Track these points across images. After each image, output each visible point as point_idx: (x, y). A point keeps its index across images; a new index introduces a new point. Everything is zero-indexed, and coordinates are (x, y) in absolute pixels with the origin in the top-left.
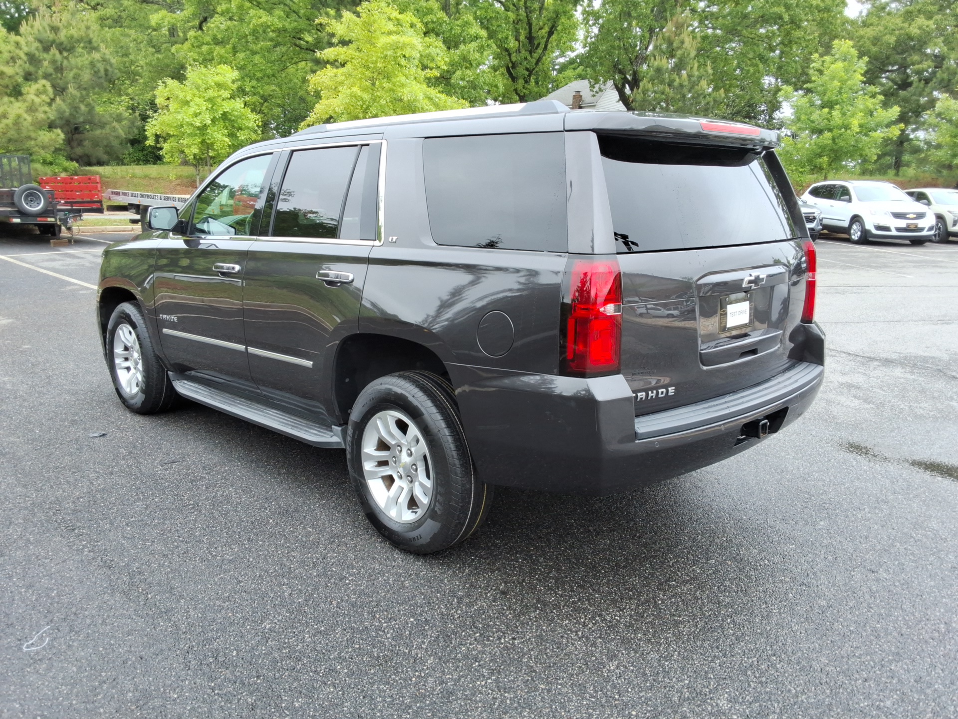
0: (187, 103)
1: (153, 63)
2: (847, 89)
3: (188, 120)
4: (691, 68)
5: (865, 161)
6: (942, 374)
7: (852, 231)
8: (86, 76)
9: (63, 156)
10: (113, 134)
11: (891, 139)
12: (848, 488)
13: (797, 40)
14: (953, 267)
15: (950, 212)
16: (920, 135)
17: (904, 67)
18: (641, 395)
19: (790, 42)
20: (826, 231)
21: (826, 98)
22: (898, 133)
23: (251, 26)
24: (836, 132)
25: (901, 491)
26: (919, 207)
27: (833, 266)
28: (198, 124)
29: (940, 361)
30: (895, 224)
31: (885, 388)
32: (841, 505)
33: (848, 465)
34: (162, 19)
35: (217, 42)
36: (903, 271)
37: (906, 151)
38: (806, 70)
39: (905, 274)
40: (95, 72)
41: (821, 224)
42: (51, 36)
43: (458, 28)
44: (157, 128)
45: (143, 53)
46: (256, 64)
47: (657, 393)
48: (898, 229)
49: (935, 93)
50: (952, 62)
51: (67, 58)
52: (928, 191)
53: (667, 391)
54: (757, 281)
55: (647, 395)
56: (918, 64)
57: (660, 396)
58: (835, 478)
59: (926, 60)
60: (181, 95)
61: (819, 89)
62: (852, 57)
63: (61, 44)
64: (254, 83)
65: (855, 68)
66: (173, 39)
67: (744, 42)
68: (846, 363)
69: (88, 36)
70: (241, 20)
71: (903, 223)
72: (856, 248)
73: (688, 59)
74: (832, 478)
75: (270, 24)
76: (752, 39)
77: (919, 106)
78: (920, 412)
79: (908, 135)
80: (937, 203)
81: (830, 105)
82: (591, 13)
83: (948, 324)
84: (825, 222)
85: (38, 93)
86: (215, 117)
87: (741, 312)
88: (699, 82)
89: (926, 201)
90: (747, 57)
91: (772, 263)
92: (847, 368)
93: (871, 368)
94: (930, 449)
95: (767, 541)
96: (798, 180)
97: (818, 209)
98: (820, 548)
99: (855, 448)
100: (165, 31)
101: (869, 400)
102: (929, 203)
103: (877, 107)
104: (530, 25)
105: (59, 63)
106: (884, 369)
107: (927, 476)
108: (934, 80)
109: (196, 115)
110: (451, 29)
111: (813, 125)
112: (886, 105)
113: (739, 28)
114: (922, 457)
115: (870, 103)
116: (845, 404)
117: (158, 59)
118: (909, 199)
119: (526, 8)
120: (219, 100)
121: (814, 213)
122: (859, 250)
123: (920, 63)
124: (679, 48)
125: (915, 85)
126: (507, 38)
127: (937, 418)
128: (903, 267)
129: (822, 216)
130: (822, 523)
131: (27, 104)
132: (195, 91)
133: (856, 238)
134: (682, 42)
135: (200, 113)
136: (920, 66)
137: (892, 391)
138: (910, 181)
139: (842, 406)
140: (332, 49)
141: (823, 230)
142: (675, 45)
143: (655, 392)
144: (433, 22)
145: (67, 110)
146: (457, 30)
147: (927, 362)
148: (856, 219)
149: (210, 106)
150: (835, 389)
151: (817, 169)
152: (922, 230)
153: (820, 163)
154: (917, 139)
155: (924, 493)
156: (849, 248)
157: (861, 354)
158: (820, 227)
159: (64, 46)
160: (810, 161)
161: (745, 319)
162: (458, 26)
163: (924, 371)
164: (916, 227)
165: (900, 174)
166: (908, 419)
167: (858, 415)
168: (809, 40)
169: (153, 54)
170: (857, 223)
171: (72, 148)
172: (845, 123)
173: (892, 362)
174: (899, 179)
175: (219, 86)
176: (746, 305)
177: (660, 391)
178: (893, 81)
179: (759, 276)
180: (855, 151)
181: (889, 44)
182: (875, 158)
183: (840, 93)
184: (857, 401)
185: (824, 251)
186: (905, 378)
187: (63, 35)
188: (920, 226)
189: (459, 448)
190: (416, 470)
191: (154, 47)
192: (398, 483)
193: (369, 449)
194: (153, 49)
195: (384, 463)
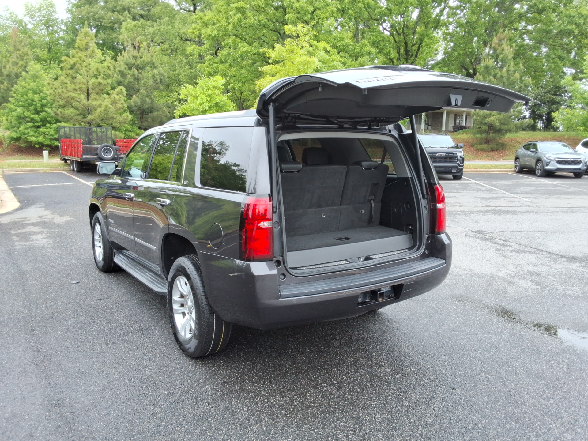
0: (196, 98)
1: (188, 75)
3: (196, 107)
4: (509, 66)
8: (150, 82)
9: (137, 127)
10: (163, 114)
19: (581, 47)
23: (239, 53)
28: (201, 110)
31: (557, 276)
34: (193, 50)
35: (222, 62)
40: (155, 80)
41: (586, 166)
42: (133, 61)
43: (359, 48)
44: (180, 112)
45: (183, 69)
46: (242, 74)
51: (141, 73)
60: (194, 94)
63: (138, 65)
64: (240, 84)
66: (201, 61)
67: (548, 48)
69: (152, 61)
70: (235, 49)
73: (507, 60)
75: (249, 51)
76: (553, 46)
82: (448, 34)
85: (118, 94)
86: (211, 105)
88: (514, 74)
90: (550, 58)
93: (558, 263)
100: (196, 56)
101: (539, 284)
104: (406, 43)
105: (137, 77)
106: (566, 263)
107: (538, 333)
109: (201, 104)
110: (355, 49)
113: (544, 40)
117: (191, 72)
119: (404, 33)
120: (214, 96)
121: (580, 158)
124: (501, 53)
126: (389, 52)
131: (111, 100)
132: (201, 90)
134: (503, 50)
135: (203, 103)
137: (561, 278)
140: (269, 66)
142: (498, 52)
144: (343, 45)
145: (139, 102)
146: (358, 49)
149: (209, 99)
158: (585, 168)
159: (139, 67)
162: (358, 47)
169: (188, 70)
171: (142, 122)
175: (215, 87)
187: (139, 62)
189: (206, 298)
190: (193, 310)
191: (190, 65)
192: (187, 316)
193: (176, 297)
194: (189, 67)
195: (182, 305)
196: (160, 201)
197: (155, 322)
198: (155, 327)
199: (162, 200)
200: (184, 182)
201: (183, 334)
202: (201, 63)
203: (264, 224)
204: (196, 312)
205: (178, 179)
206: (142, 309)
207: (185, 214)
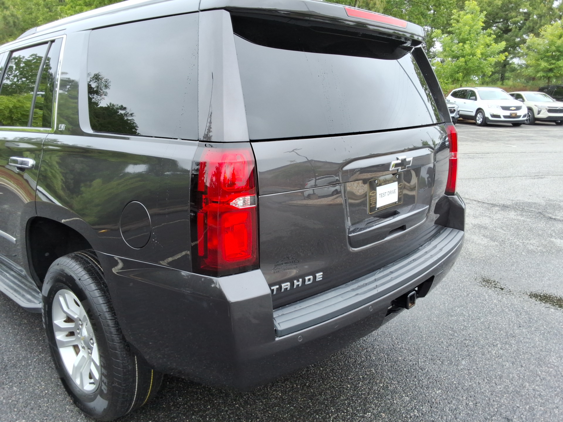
2: (474, 31)
5: (484, 75)
6: (542, 216)
7: (477, 118)
11: (500, 62)
12: (482, 323)
13: (443, 3)
14: (540, 140)
15: (536, 106)
16: (516, 61)
17: (506, 20)
18: (286, 285)
19: (440, 4)
20: (461, 119)
21: (461, 37)
22: (504, 58)
24: (467, 58)
25: (525, 324)
26: (518, 103)
27: (466, 140)
29: (539, 205)
30: (504, 113)
31: (504, 228)
32: (479, 341)
33: (482, 298)
36: (509, 142)
37: (507, 70)
38: (449, 22)
39: (511, 144)
40: (7, 23)
41: (458, 114)
45: (41, 12)
47: (304, 281)
48: (505, 117)
49: (524, 36)
50: (535, 17)
52: (522, 93)
53: (315, 277)
54: (403, 163)
55: (292, 284)
56: (515, 18)
57: (307, 283)
58: (473, 313)
59: (520, 15)
61: (457, 31)
62: (476, 12)
65: (478, 18)
66: (61, 3)
67: (412, 5)
68: (477, 208)
71: (508, 113)
72: (479, 129)
74: (470, 313)
76: (417, 3)
77: (515, 43)
78: (531, 247)
79: (509, 61)
80: (528, 100)
81: (464, 41)
83: (541, 178)
84: (461, 113)
87: (390, 192)
89: (521, 99)
90: (414, 14)
91: (421, 145)
92: (478, 213)
93: (494, 213)
94: (542, 281)
95: (417, 385)
96: (445, 88)
97: (457, 105)
98: (462, 391)
99: (487, 282)
101: (494, 239)
102: (523, 101)
103: (492, 42)
106: (502, 212)
107: (542, 307)
108: (525, 27)
111: (453, 53)
112: (496, 41)
114: (537, 289)
115: (488, 40)
116: (477, 243)
117: (51, 15)
118: (512, 98)
121: (454, 107)
122: (481, 130)
123: (516, 17)
125: (513, 30)
127: (544, 252)
128: (509, 140)
129: (459, 109)
130: (463, 363)
133: (480, 123)
136: (517, 19)
137: (510, 230)
138: (510, 88)
139: (475, 244)
141: (459, 117)
143: (301, 280)
147: (531, 207)
148: (479, 110)
150: (470, 230)
151: (456, 81)
152: (519, 117)
153: (458, 77)
154: (514, 63)
155: (543, 326)
156: (475, 128)
157: (486, 201)
158: (458, 116)
160: (451, 76)
161: (394, 198)
163: (530, 214)
164: (516, 115)
165: (505, 83)
166: (523, 253)
167: (487, 251)
168: (450, 4)
169: (47, 12)
170: (480, 113)
172: (473, 52)
173: (508, 207)
174: (504, 87)
176: (394, 186)
177: (307, 278)
178: (500, 28)
179: (405, 159)
180: (478, 70)
181: (498, 5)
182: (491, 73)
183: (470, 34)
184: (486, 240)
185: (461, 131)
186: (518, 220)
188: (518, 114)
189: (119, 331)
190: (93, 344)
191: (49, 8)
192: (83, 353)
193: (59, 321)
194: (48, 10)
195: (72, 334)
196: (15, 162)
197: (26, 350)
198: (28, 360)
199: (19, 159)
200: (57, 128)
201: (78, 382)
202: (62, 5)
203: (240, 203)
204: (99, 350)
205: (46, 122)
206: (4, 327)
207: (60, 177)
